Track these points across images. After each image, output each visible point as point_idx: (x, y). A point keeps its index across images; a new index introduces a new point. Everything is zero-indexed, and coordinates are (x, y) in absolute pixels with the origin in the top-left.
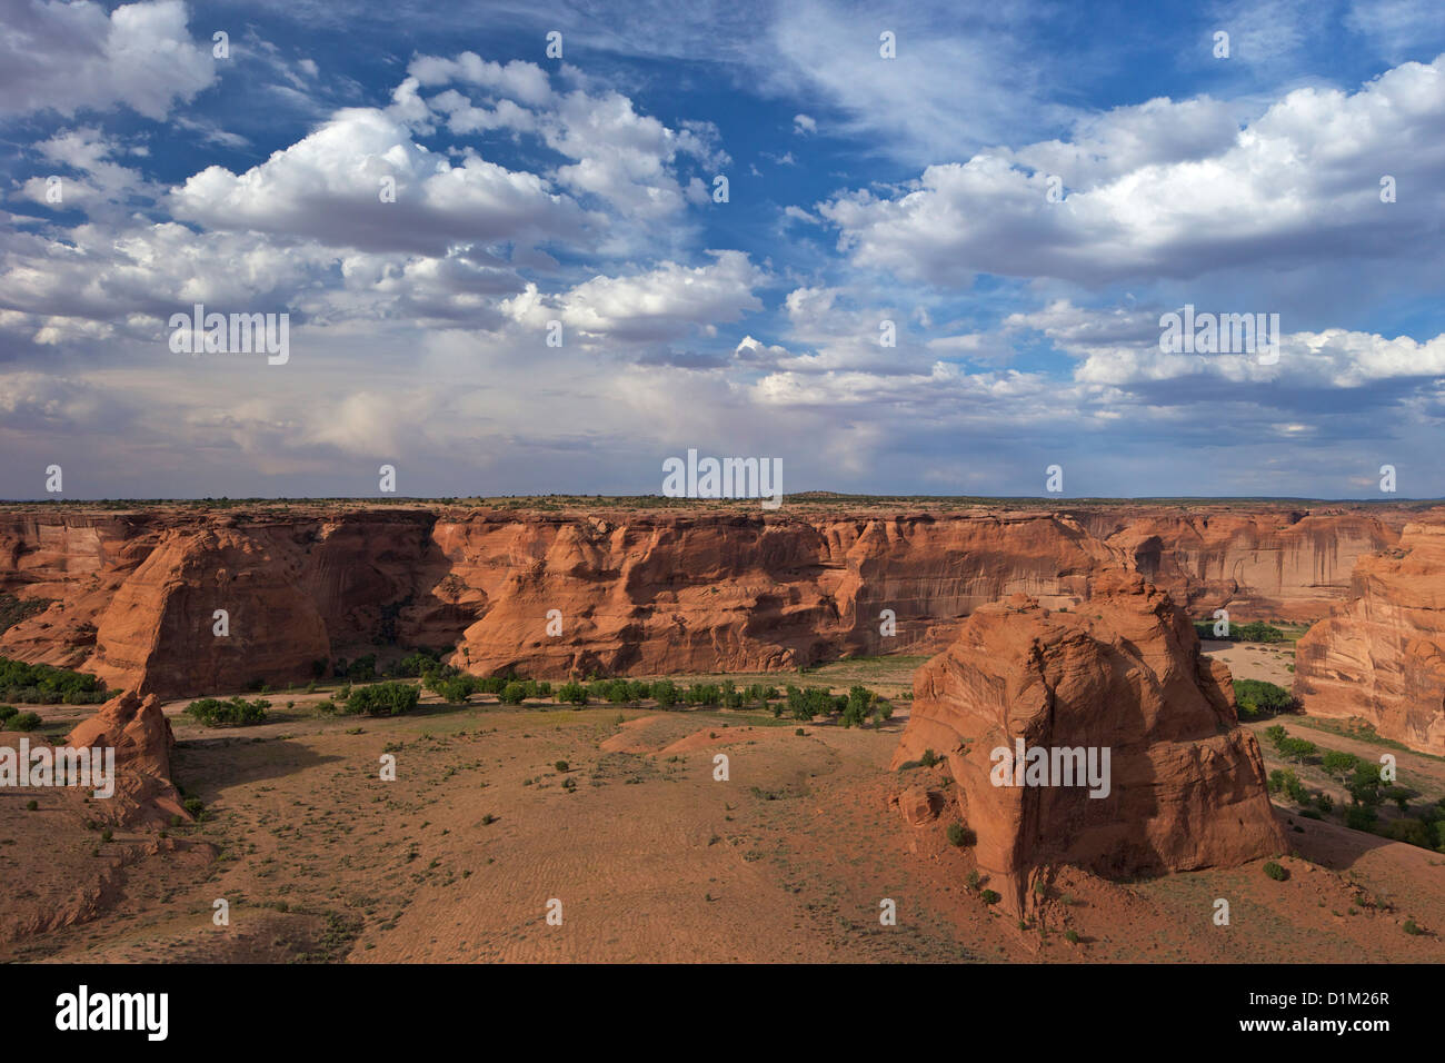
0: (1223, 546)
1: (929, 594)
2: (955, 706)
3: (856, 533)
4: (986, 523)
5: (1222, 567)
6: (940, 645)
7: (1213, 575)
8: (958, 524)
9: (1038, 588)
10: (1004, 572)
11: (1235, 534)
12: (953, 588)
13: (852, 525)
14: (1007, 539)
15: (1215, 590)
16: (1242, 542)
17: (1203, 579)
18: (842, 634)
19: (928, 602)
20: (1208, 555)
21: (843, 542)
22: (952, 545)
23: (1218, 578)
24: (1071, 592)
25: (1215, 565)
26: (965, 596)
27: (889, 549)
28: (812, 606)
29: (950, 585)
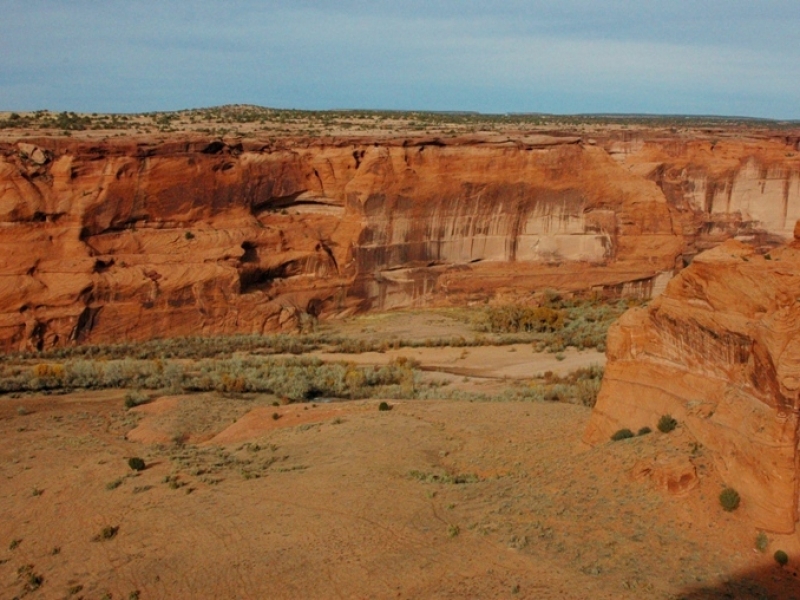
0: (732, 174)
1: (441, 234)
2: (659, 366)
3: (353, 162)
4: (506, 149)
5: (729, 198)
6: (454, 296)
7: (720, 206)
8: (473, 151)
9: (562, 226)
10: (524, 208)
11: (743, 161)
12: (468, 227)
13: (348, 151)
14: (530, 168)
15: (721, 225)
16: (750, 171)
17: (710, 211)
18: (343, 286)
19: (439, 244)
20: (715, 186)
21: (338, 173)
22: (467, 176)
23: (724, 210)
24: (598, 230)
25: (721, 196)
26: (480, 237)
27: (397, 182)
28: (308, 253)
29: (465, 224)
